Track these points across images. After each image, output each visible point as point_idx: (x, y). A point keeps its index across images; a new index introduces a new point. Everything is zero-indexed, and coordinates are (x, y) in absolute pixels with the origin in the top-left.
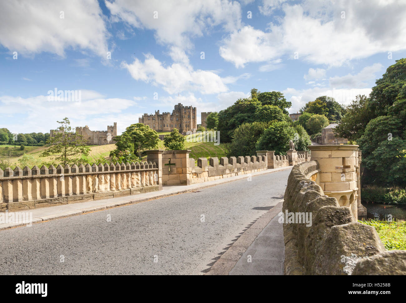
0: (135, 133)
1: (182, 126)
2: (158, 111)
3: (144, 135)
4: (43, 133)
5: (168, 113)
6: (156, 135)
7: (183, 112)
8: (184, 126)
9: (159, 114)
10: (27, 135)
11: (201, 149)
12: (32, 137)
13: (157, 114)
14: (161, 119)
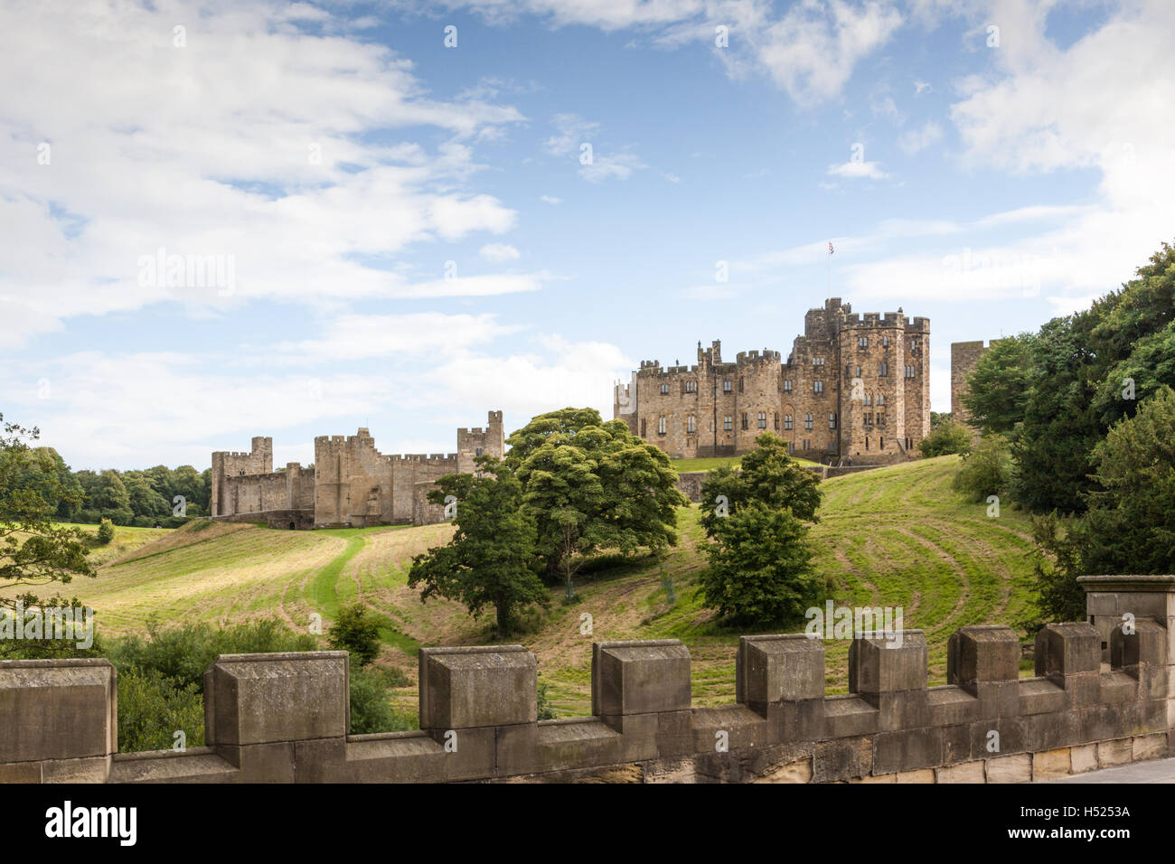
0: (546, 463)
1: (843, 424)
2: (717, 344)
3: (594, 471)
4: (195, 468)
5: (766, 352)
6: (664, 470)
7: (849, 345)
8: (858, 423)
9: (719, 360)
10: (133, 475)
11: (918, 549)
12: (152, 487)
13: (709, 363)
14: (728, 386)
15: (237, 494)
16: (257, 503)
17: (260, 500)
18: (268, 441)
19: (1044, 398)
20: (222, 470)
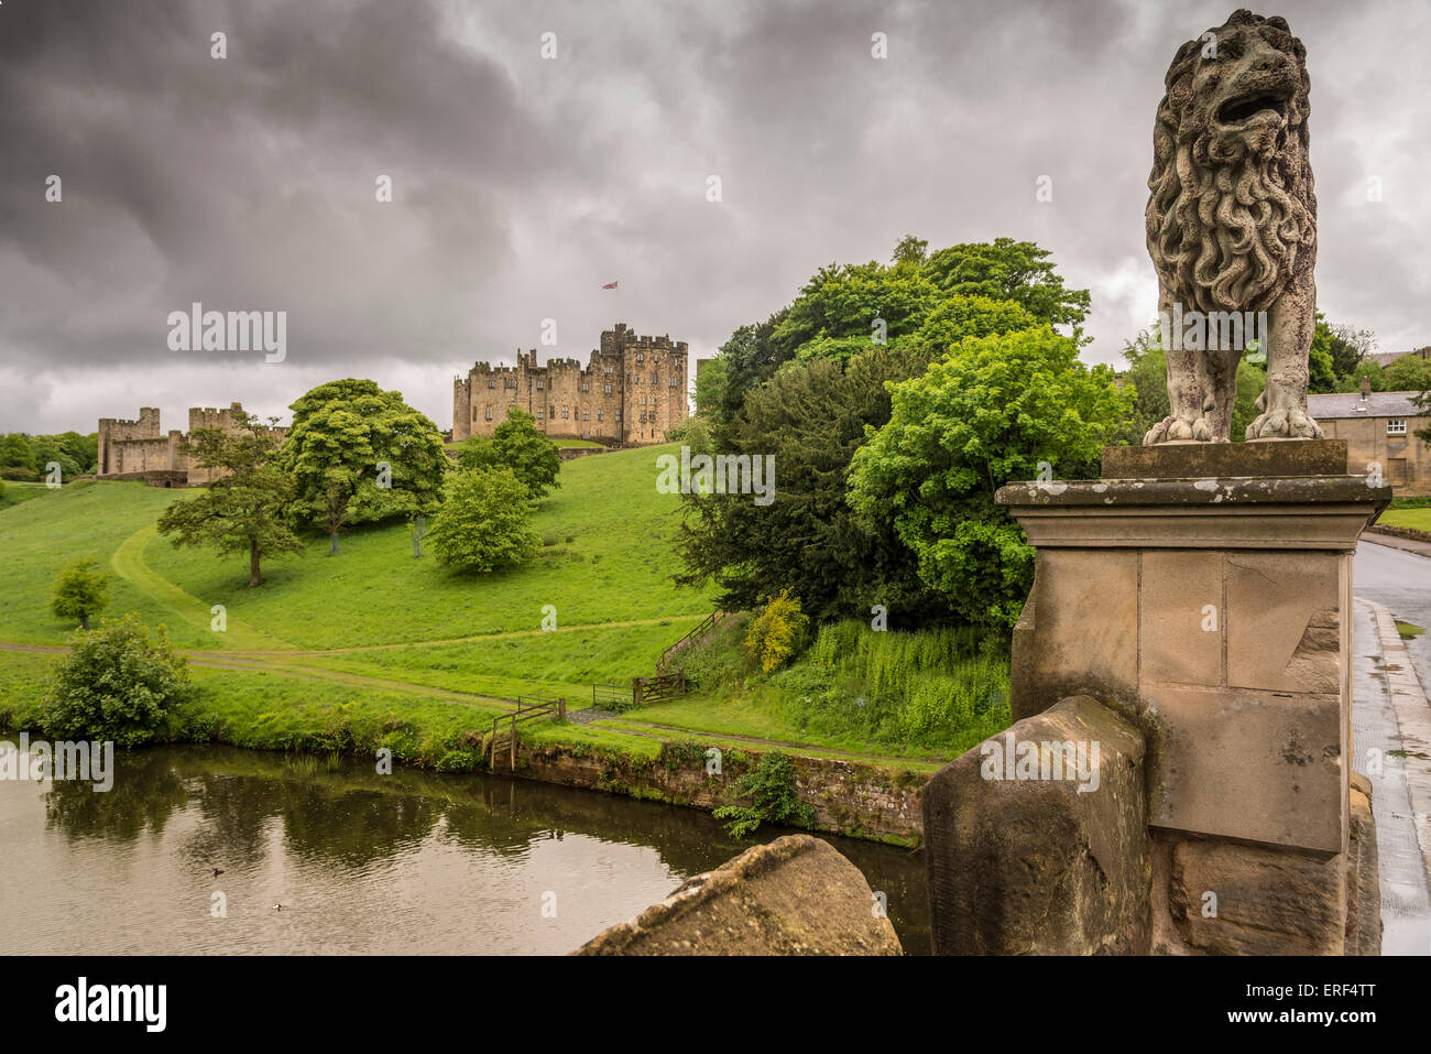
1: (626, 419)
2: (533, 352)
3: (365, 435)
5: (568, 360)
7: (630, 359)
8: (636, 418)
9: (534, 364)
13: (526, 366)
14: (541, 385)
15: (121, 456)
16: (141, 464)
17: (144, 462)
18: (155, 412)
19: (734, 389)
20: (108, 435)
